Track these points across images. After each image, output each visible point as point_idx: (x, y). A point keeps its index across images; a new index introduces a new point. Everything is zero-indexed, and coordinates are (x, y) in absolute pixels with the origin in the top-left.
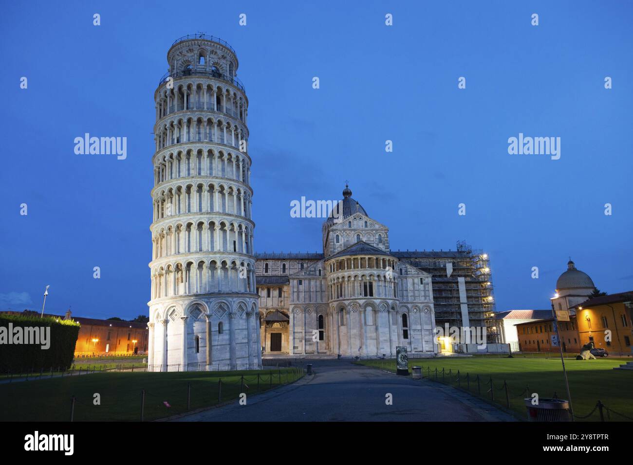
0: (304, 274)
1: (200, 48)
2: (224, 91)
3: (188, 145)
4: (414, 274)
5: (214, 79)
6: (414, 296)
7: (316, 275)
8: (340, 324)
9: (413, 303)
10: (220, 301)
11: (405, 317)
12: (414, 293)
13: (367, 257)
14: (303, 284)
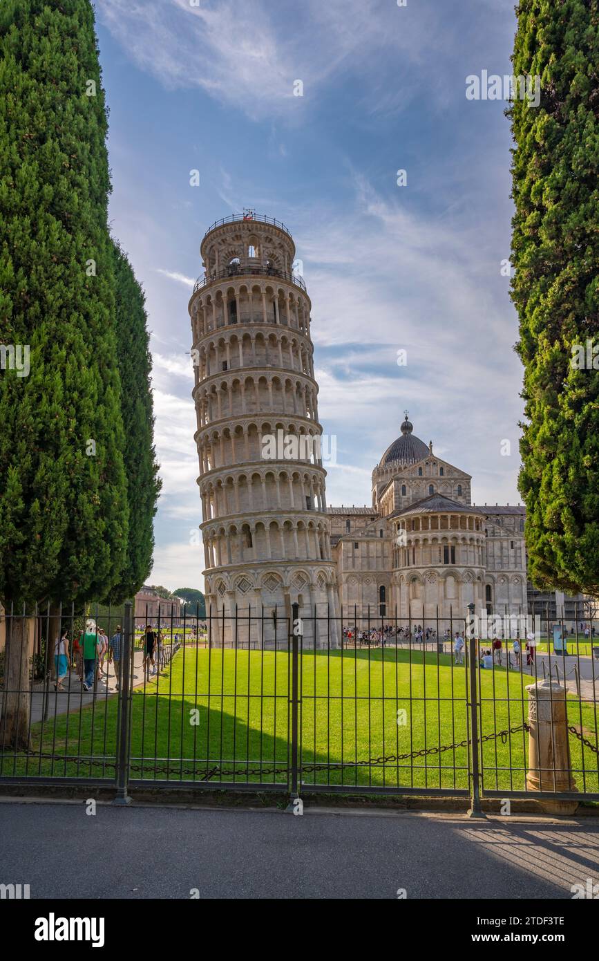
0: (360, 535)
1: (250, 233)
2: (287, 295)
3: (247, 372)
4: (504, 536)
5: (275, 280)
6: (501, 563)
7: (376, 537)
8: (411, 597)
9: (500, 572)
10: (298, 570)
11: (488, 588)
12: (502, 559)
13: (449, 515)
14: (360, 548)
